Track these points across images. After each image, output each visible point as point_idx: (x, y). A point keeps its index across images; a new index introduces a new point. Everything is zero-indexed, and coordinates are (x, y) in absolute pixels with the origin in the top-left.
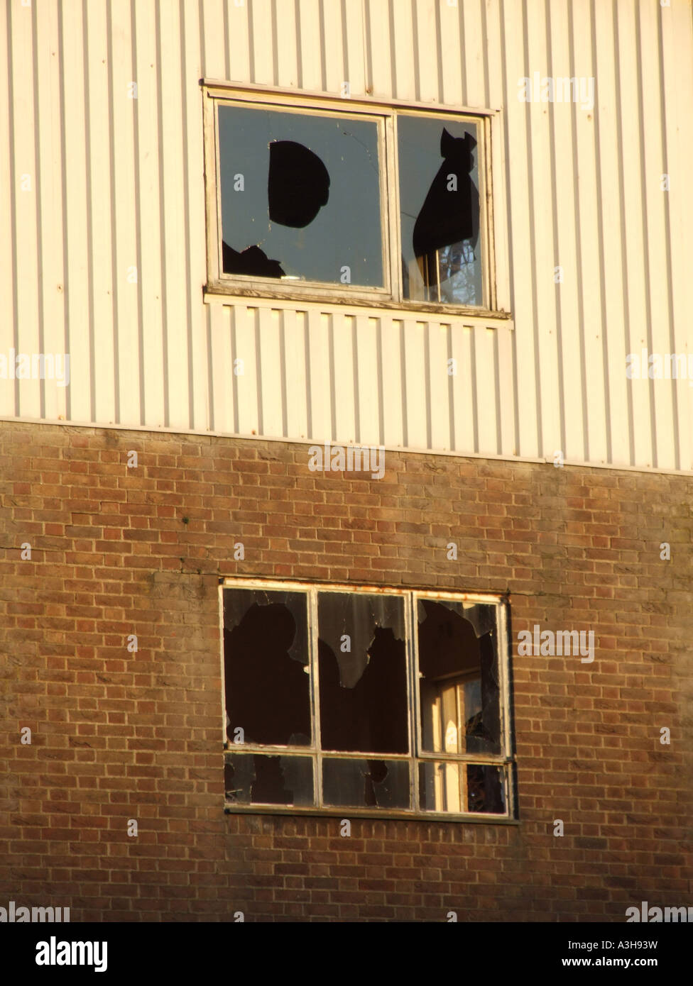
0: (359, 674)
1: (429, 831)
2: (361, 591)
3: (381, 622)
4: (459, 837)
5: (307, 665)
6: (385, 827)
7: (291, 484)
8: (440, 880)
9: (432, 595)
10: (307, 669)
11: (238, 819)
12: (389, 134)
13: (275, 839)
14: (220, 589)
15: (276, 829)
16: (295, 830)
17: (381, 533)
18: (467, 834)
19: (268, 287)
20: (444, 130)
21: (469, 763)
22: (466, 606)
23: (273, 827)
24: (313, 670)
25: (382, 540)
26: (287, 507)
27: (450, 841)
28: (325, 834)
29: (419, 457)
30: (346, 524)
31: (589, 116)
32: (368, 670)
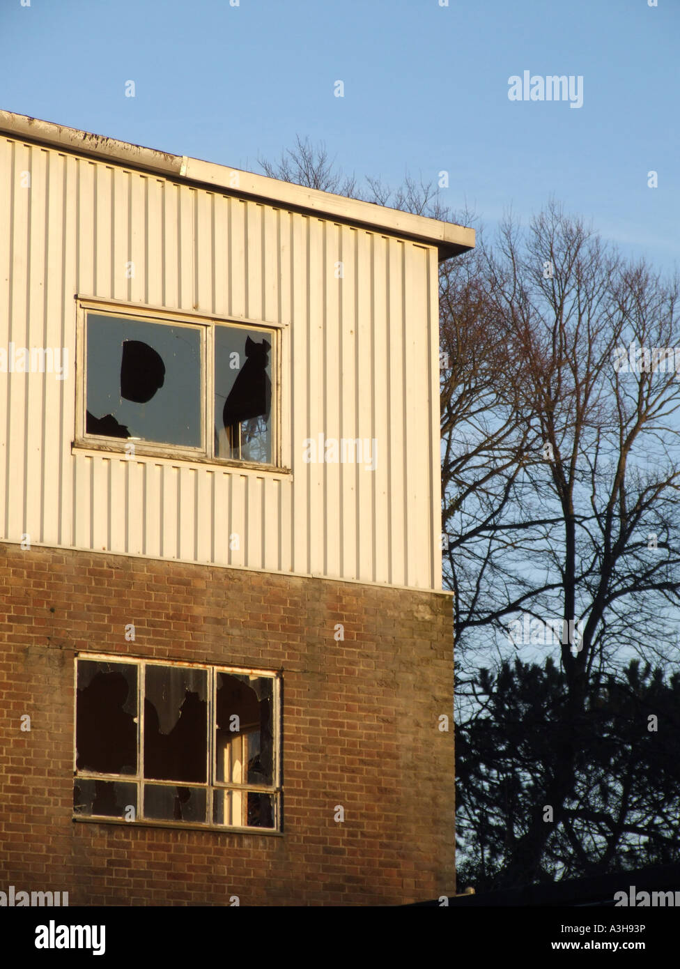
0: (173, 724)
1: (219, 839)
2: (177, 665)
3: (190, 688)
4: (240, 844)
5: (136, 717)
6: (187, 835)
7: (129, 587)
8: (226, 875)
9: (227, 670)
10: (136, 720)
11: (82, 826)
12: (208, 339)
13: (108, 841)
14: (76, 660)
15: (109, 834)
16: (123, 836)
17: (193, 623)
18: (246, 842)
19: (119, 445)
20: (248, 337)
21: (250, 791)
22: (252, 678)
23: (107, 832)
24: (140, 720)
25: (193, 629)
26: (125, 603)
27: (234, 846)
28: (144, 839)
29: (222, 570)
30: (167, 616)
31: (351, 332)
32: (180, 722)
